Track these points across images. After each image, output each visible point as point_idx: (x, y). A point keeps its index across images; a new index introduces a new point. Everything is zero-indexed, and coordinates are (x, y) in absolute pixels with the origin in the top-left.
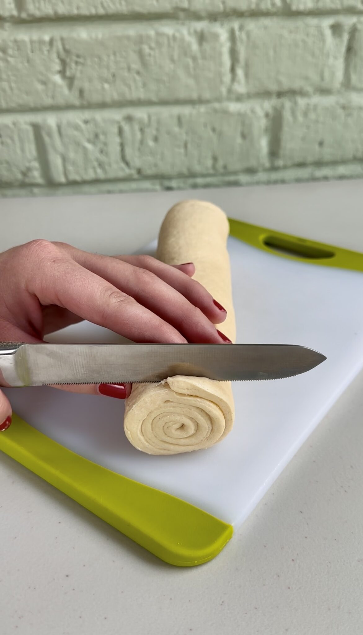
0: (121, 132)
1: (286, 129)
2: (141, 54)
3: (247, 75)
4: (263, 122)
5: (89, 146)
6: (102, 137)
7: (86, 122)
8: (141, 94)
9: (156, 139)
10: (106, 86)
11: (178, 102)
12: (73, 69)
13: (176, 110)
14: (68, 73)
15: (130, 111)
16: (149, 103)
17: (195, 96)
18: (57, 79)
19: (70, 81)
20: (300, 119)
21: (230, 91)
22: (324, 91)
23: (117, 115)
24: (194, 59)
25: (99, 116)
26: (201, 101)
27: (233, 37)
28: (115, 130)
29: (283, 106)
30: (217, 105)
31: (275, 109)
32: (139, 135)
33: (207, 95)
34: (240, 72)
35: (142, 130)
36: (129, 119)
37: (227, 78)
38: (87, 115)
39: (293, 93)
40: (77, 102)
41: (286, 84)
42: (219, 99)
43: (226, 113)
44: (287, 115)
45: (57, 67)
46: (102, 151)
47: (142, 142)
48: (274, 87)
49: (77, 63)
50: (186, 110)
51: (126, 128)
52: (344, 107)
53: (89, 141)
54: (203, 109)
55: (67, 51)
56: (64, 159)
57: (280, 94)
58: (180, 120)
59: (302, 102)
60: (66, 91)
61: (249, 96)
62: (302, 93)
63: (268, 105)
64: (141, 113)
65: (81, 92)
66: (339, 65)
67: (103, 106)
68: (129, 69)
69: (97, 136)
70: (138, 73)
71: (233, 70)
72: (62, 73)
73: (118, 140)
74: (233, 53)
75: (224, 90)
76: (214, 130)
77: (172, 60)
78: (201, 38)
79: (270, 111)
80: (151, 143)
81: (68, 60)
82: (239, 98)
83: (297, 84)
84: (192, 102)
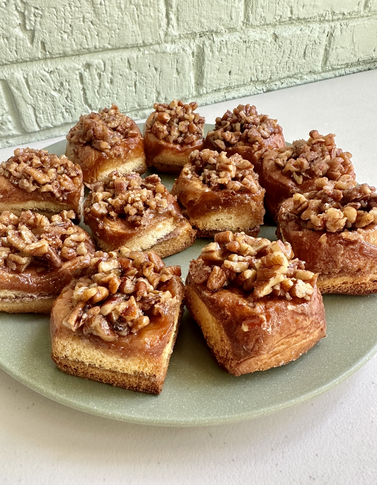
0: (81, 78)
3: (178, 19)
4: (191, 59)
5: (55, 94)
6: (65, 85)
8: (96, 41)
9: (112, 82)
10: (65, 36)
11: (127, 47)
12: (32, 21)
13: (126, 54)
14: (28, 26)
15: (87, 58)
16: (104, 50)
18: (18, 32)
19: (32, 34)
20: (216, 53)
21: (166, 34)
23: (78, 64)
25: (62, 65)
26: (145, 44)
28: (77, 76)
29: (204, 44)
30: (157, 47)
32: (98, 80)
33: (150, 38)
34: (173, 17)
35: (100, 76)
36: (88, 66)
37: (164, 22)
38: (51, 65)
39: (211, 32)
40: (40, 55)
41: (207, 24)
42: (158, 43)
43: (164, 53)
44: (208, 51)
46: (67, 98)
47: (100, 85)
48: (198, 29)
50: (134, 54)
51: (86, 74)
52: (245, 41)
53: (54, 90)
54: (147, 51)
56: (35, 109)
57: (202, 34)
58: (129, 63)
59: (217, 40)
60: (28, 44)
61: (181, 37)
63: (194, 44)
64: (97, 60)
65: (43, 45)
67: (64, 56)
69: (61, 84)
71: (168, 15)
72: (23, 26)
73: (80, 86)
75: (162, 33)
76: (156, 70)
79: (195, 49)
80: (108, 85)
81: (26, 13)
82: (173, 40)
84: (136, 47)
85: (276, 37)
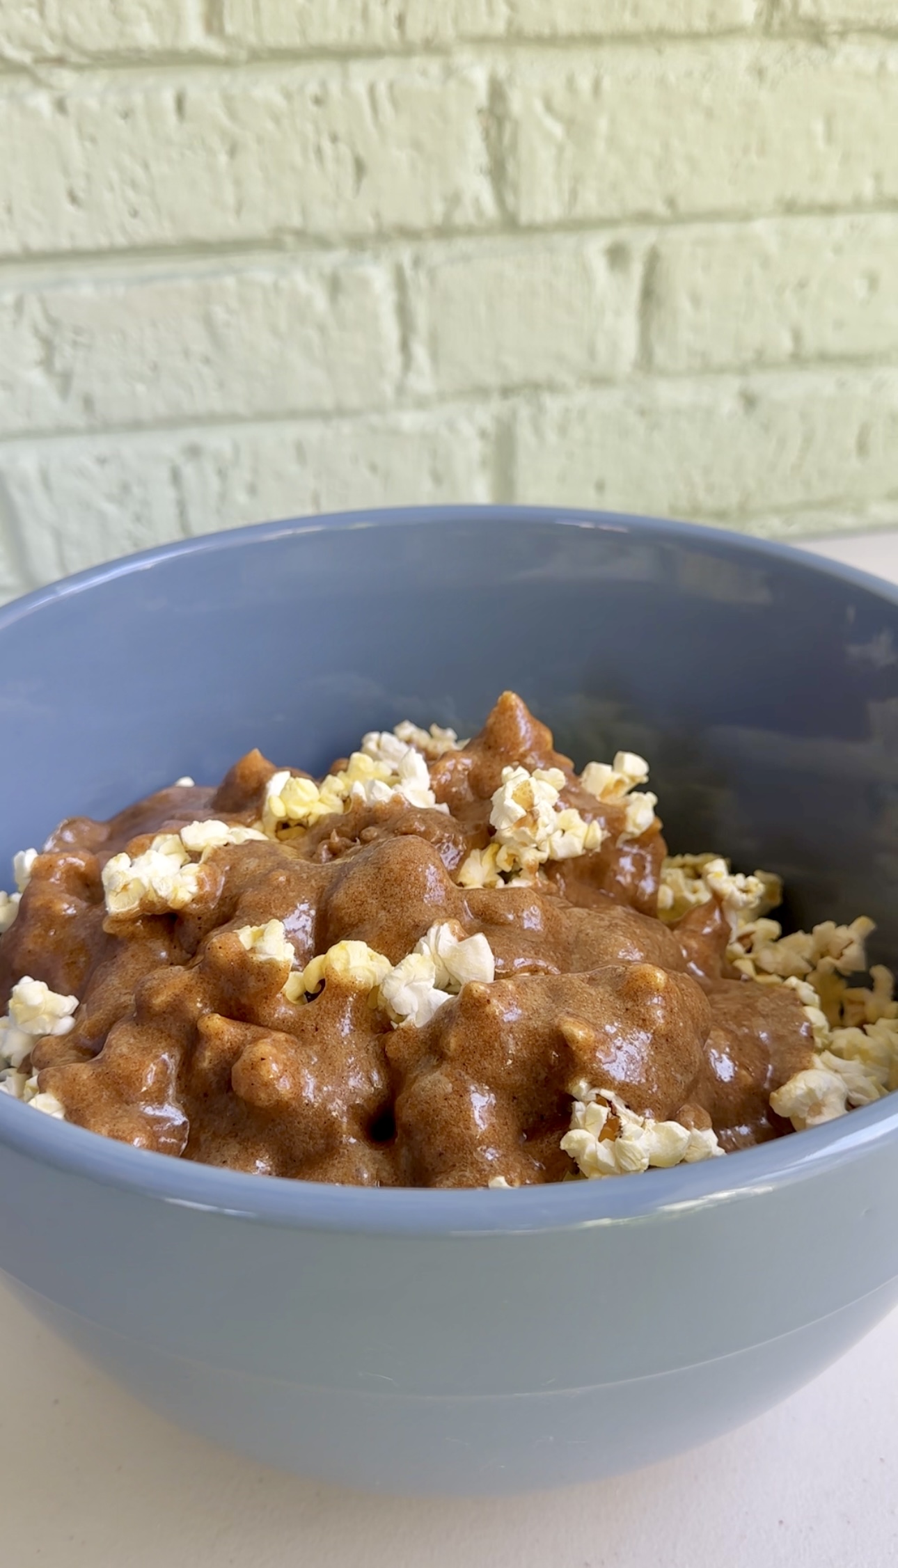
0: (176, 477)
1: (523, 459)
2: (208, 322)
3: (435, 357)
4: (476, 448)
5: (110, 509)
6: (136, 490)
7: (102, 461)
8: (214, 402)
9: (252, 490)
10: (141, 388)
11: (293, 415)
12: (66, 357)
13: (292, 431)
14: (59, 364)
15: (193, 435)
16: (234, 419)
17: (328, 402)
18: (36, 377)
19: (65, 381)
20: (552, 437)
21: (401, 390)
22: (601, 381)
23: (169, 445)
24: (322, 329)
25: (130, 447)
26: (341, 412)
27: (401, 284)
28: (164, 474)
29: (514, 414)
30: (375, 419)
31: (498, 420)
32: (214, 483)
33: (353, 399)
34: (420, 352)
35: (222, 474)
36: (194, 452)
37: (394, 362)
38: (103, 445)
39: (535, 388)
40: (80, 421)
41: (517, 370)
42: (380, 409)
43: (395, 432)
44: (524, 433)
45: (33, 351)
46: (138, 518)
47: (223, 496)
48: (492, 379)
49: (75, 344)
50: (313, 432)
51: (188, 471)
52: (642, 413)
53: (110, 497)
54: (346, 427)
55: (54, 323)
56: (59, 536)
57: (506, 392)
58: (300, 451)
59: (553, 405)
60: (54, 400)
61: (442, 397)
62: (553, 387)
63: (485, 415)
64: (218, 440)
65: (88, 403)
66: (627, 329)
67: (136, 426)
68: (187, 353)
69: (125, 488)
70: (207, 361)
71: (405, 346)
72: (47, 364)
73: (170, 493)
74: (404, 313)
75: (388, 389)
76: (373, 468)
77: (275, 331)
78: (335, 286)
79: (490, 426)
80: (242, 498)
81: (57, 340)
82: (422, 403)
83: (540, 371)
84: (323, 415)
85: (749, 401)
